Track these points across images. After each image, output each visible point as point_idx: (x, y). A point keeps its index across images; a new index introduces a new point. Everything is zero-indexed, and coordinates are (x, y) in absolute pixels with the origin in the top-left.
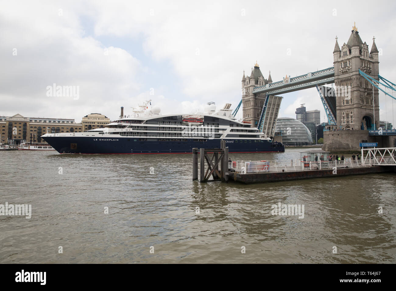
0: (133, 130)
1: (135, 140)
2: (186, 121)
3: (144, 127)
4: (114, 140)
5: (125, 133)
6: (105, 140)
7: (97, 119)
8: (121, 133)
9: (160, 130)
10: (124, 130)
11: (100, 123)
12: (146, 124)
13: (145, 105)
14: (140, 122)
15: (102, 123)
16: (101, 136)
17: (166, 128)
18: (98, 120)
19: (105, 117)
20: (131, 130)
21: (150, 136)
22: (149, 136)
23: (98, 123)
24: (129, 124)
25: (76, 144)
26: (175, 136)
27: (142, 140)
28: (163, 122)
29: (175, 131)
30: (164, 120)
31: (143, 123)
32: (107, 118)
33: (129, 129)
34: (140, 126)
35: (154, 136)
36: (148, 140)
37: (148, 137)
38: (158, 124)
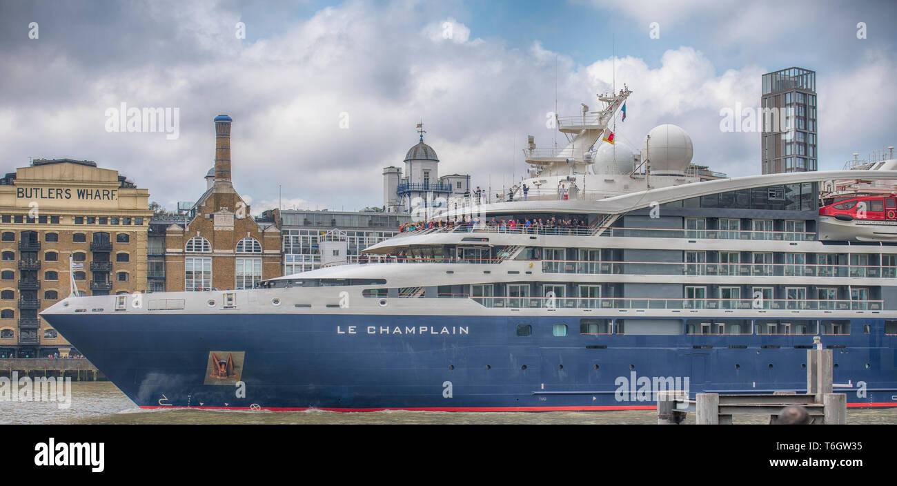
0: (544, 270)
1: (560, 332)
2: (843, 213)
3: (606, 253)
4: (445, 330)
5: (499, 288)
6: (397, 330)
7: (74, 192)
8: (479, 291)
9: (692, 271)
10: (499, 272)
11: (92, 220)
12: (617, 234)
13: (593, 121)
14: (581, 222)
15: (104, 220)
16: (373, 307)
17: (725, 260)
18: (75, 203)
19: (122, 179)
20: (537, 271)
21: (643, 305)
22: (636, 305)
23: (79, 220)
24: (522, 239)
25: (239, 357)
26: (782, 306)
27: (593, 331)
28: (712, 223)
29: (778, 272)
30: (712, 212)
31: (602, 231)
32: (131, 186)
33: (523, 266)
34: (585, 251)
35: (660, 305)
36: (630, 330)
37: (631, 312)
38: (680, 235)
